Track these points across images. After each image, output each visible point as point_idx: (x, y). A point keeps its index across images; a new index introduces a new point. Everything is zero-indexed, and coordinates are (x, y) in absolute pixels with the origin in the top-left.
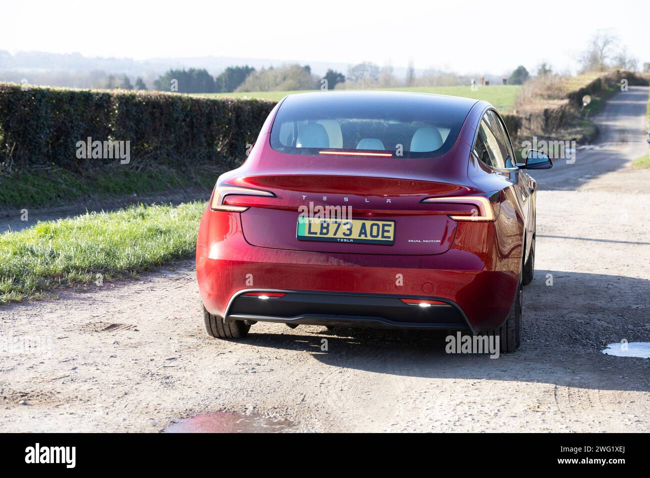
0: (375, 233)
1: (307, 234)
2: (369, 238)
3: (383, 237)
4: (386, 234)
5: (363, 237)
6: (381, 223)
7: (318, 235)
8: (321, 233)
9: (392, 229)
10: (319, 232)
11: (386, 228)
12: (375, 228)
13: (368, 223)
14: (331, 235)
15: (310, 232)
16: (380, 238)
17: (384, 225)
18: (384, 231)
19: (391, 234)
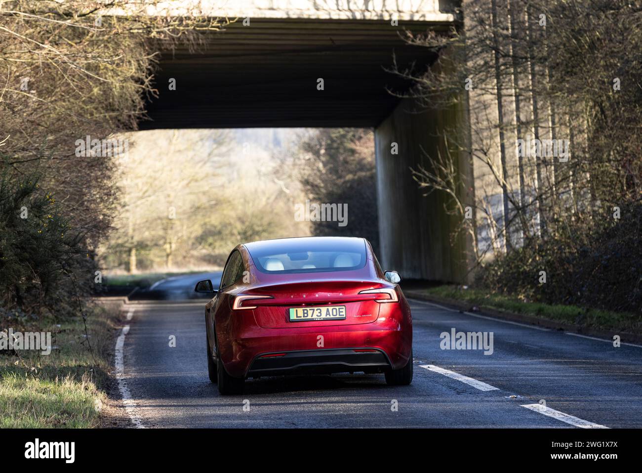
0: (335, 314)
1: (295, 318)
2: (332, 316)
3: (340, 315)
4: (341, 314)
5: (328, 316)
6: (337, 308)
7: (302, 318)
8: (304, 316)
9: (344, 310)
10: (302, 316)
11: (341, 310)
12: (334, 311)
13: (330, 308)
14: (309, 317)
15: (297, 317)
16: (338, 316)
17: (339, 309)
18: (340, 312)
19: (344, 313)
